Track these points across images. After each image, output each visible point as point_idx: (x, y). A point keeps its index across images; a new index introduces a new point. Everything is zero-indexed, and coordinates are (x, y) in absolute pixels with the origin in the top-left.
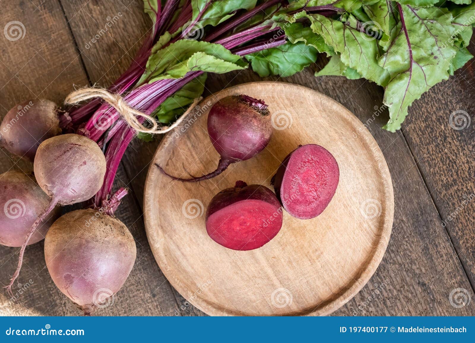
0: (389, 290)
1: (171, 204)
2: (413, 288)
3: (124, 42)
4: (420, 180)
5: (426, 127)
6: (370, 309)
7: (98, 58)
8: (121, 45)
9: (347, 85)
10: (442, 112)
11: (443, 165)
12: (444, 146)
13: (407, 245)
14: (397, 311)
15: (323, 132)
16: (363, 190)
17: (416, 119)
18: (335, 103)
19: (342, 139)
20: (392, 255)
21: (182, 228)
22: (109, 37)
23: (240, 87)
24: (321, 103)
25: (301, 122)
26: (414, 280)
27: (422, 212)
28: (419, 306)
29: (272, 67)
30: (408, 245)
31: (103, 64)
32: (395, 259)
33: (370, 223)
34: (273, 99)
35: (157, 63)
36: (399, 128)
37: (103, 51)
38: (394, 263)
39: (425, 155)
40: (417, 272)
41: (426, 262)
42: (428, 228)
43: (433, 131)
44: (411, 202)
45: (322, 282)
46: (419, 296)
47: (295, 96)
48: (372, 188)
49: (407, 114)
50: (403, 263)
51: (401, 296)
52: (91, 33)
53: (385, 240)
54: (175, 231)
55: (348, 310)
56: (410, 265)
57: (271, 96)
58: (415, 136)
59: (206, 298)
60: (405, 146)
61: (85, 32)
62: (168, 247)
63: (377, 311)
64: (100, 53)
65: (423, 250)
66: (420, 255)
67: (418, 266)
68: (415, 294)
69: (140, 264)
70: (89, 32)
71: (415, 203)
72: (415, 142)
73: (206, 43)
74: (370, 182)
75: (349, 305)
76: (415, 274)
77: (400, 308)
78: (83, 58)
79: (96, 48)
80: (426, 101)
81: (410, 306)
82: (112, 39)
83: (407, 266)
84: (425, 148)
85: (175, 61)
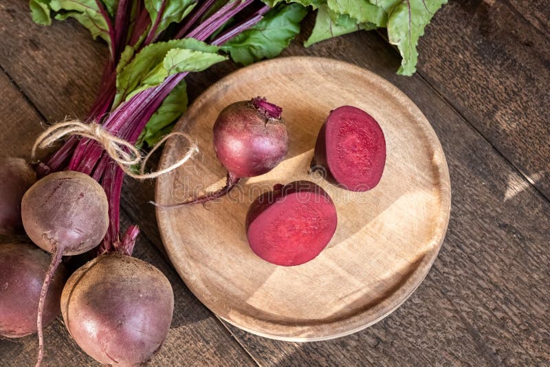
0: (471, 244)
1: (193, 228)
2: (496, 233)
3: (81, 78)
4: (458, 117)
5: (444, 61)
6: (458, 272)
7: (57, 104)
8: (80, 82)
9: (343, 46)
10: (454, 41)
11: (477, 94)
12: (469, 75)
13: (470, 190)
14: (488, 265)
15: (335, 97)
16: (402, 142)
17: (429, 57)
18: (338, 62)
19: (358, 97)
20: (459, 205)
21: (215, 251)
22: (62, 78)
23: (228, 77)
24: (322, 67)
25: (308, 93)
26: (493, 224)
27: (473, 150)
28: (510, 250)
29: (254, 51)
30: (473, 190)
31: (65, 108)
32: (464, 209)
33: (423, 174)
34: (268, 80)
35: (128, 79)
36: (414, 71)
37: (61, 95)
38: (465, 214)
39: (454, 91)
40: (493, 214)
41: (498, 201)
42: (486, 164)
43: (452, 63)
44: (458, 143)
45: (394, 255)
46: (506, 240)
47: (291, 68)
48: (411, 137)
49: (418, 54)
50: (474, 210)
51: (486, 247)
52: (41, 81)
53: (446, 186)
54: (208, 256)
55: (434, 282)
56: (482, 210)
57: (264, 77)
58: (435, 74)
59: (270, 318)
60: (429, 88)
61: (33, 81)
62: (206, 277)
63: (466, 272)
64: (58, 98)
65: (490, 190)
66: (489, 195)
67: (492, 209)
68: (500, 239)
69: (180, 311)
70: (38, 81)
71: (462, 143)
72: (436, 80)
73: (175, 40)
74: (406, 131)
75: (432, 275)
76: (492, 218)
77: (490, 260)
78: (39, 109)
79: (51, 94)
80: (433, 35)
81: (500, 254)
82: (66, 80)
83: (479, 212)
84: (450, 84)
85: (148, 69)
